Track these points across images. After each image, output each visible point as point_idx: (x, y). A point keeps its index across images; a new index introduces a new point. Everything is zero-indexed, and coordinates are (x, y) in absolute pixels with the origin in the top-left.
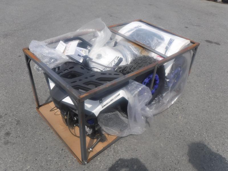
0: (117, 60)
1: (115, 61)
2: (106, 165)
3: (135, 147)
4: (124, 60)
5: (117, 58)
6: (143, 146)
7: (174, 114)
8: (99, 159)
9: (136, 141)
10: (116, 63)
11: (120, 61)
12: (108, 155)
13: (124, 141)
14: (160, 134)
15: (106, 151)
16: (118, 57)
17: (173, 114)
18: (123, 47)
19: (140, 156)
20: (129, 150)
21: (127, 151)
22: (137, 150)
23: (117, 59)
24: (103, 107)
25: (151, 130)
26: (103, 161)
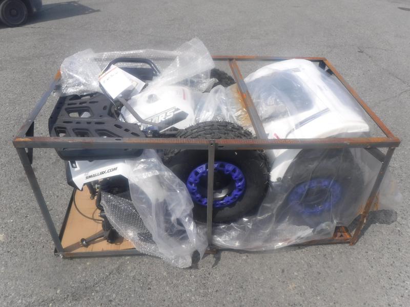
1: (168, 115)
2: (87, 278)
3: (154, 282)
4: (190, 118)
5: (174, 110)
6: (167, 288)
8: (88, 263)
9: (165, 274)
12: (104, 267)
13: (147, 262)
14: (217, 291)
15: (107, 260)
19: (144, 300)
20: (139, 280)
21: (135, 279)
22: (150, 289)
23: (174, 112)
24: (87, 178)
25: (209, 274)
26: (90, 270)
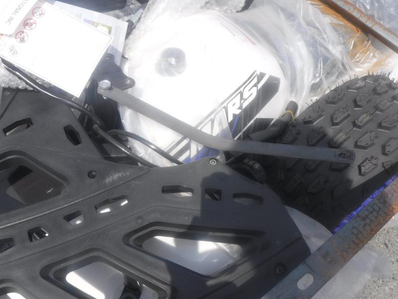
0: (254, 92)
1: (245, 97)
4: (283, 85)
5: (255, 80)
7: (390, 246)
10: (245, 105)
11: (268, 91)
16: (261, 76)
17: (387, 247)
18: (282, 17)
23: (255, 85)
